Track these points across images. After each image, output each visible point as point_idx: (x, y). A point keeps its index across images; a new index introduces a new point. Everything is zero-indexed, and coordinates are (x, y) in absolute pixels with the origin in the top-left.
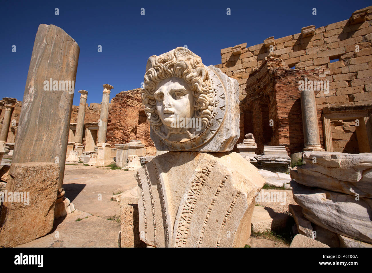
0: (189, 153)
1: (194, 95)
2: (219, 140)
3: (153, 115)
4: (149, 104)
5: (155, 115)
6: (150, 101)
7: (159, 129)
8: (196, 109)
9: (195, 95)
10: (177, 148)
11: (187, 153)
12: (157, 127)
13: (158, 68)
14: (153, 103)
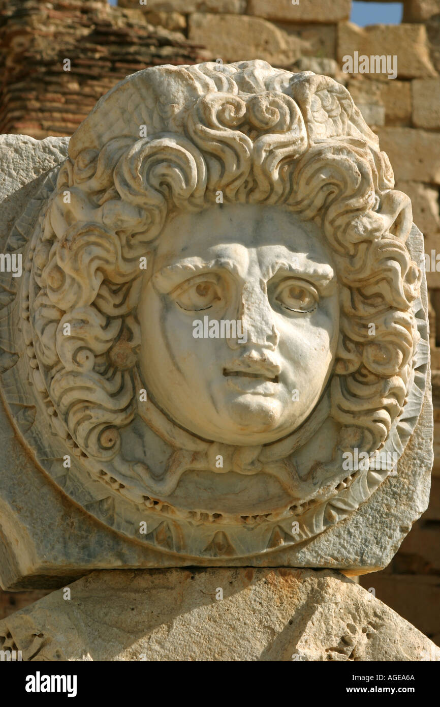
0: (243, 573)
1: (348, 304)
2: (396, 517)
3: (97, 368)
4: (94, 304)
5: (102, 369)
6: (105, 293)
7: (118, 442)
8: (346, 368)
9: (354, 307)
10: (185, 547)
11: (229, 573)
12: (108, 434)
13: (223, 151)
14: (116, 306)
